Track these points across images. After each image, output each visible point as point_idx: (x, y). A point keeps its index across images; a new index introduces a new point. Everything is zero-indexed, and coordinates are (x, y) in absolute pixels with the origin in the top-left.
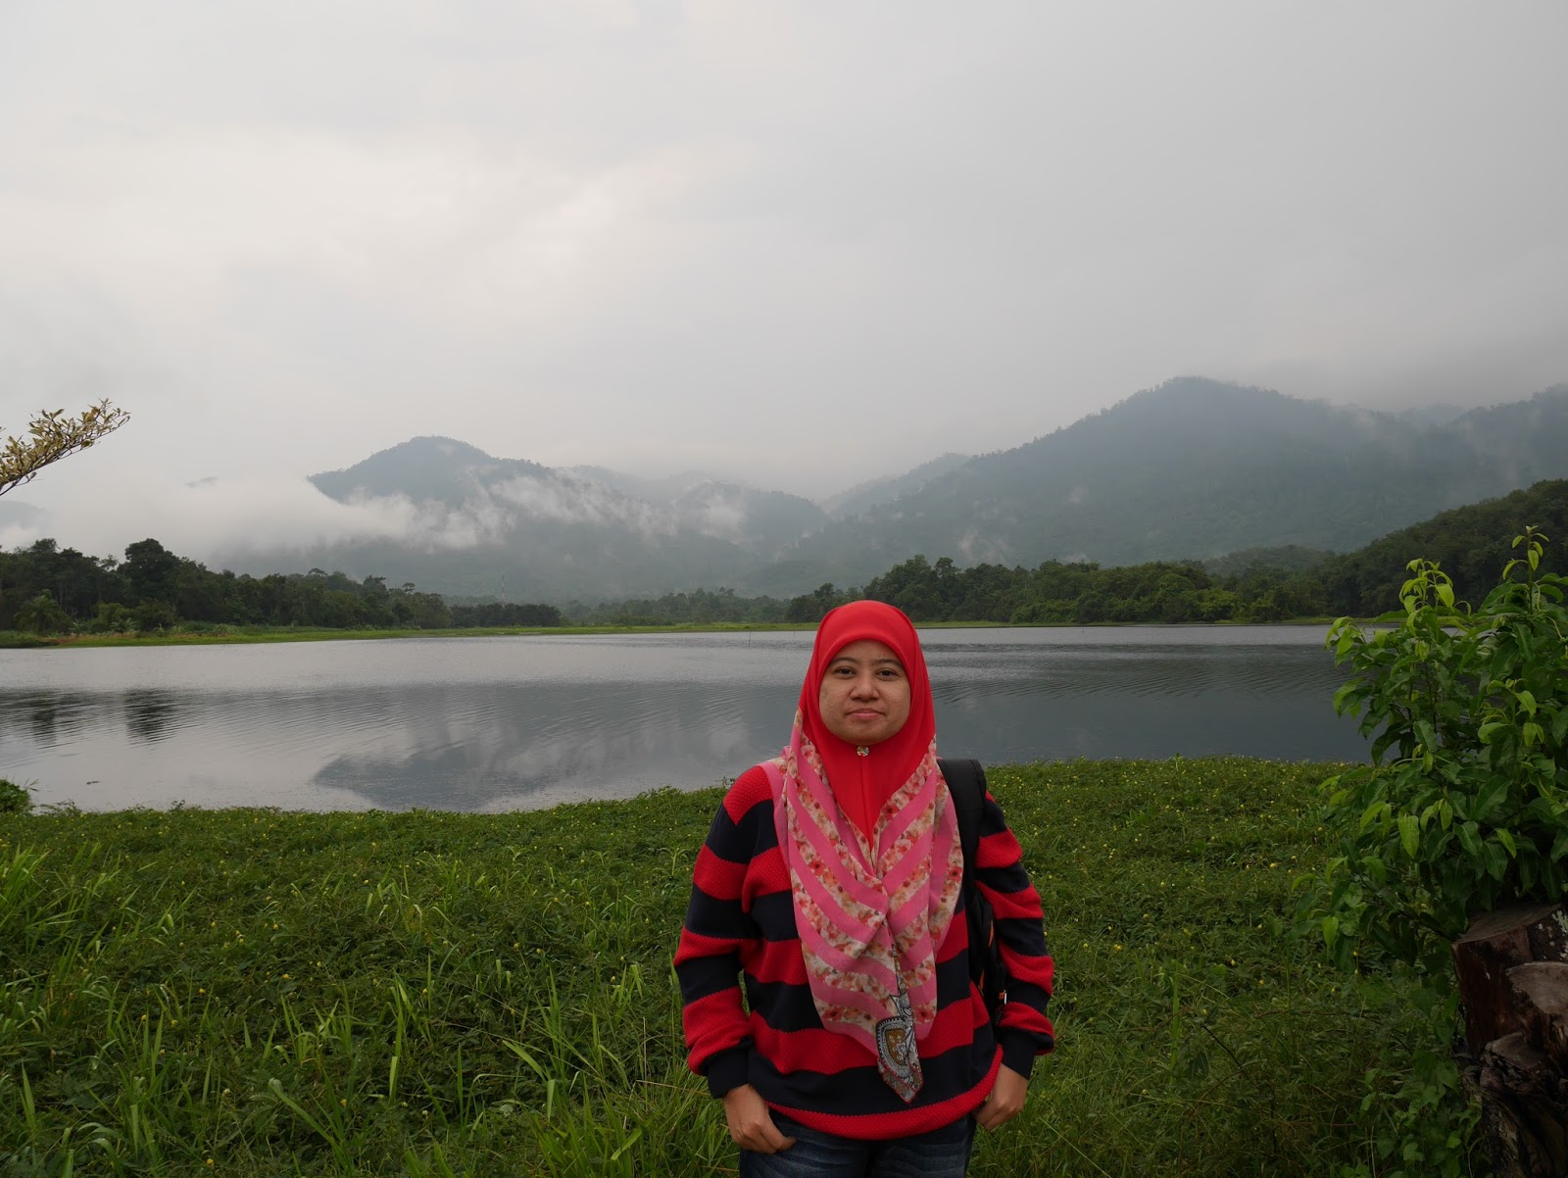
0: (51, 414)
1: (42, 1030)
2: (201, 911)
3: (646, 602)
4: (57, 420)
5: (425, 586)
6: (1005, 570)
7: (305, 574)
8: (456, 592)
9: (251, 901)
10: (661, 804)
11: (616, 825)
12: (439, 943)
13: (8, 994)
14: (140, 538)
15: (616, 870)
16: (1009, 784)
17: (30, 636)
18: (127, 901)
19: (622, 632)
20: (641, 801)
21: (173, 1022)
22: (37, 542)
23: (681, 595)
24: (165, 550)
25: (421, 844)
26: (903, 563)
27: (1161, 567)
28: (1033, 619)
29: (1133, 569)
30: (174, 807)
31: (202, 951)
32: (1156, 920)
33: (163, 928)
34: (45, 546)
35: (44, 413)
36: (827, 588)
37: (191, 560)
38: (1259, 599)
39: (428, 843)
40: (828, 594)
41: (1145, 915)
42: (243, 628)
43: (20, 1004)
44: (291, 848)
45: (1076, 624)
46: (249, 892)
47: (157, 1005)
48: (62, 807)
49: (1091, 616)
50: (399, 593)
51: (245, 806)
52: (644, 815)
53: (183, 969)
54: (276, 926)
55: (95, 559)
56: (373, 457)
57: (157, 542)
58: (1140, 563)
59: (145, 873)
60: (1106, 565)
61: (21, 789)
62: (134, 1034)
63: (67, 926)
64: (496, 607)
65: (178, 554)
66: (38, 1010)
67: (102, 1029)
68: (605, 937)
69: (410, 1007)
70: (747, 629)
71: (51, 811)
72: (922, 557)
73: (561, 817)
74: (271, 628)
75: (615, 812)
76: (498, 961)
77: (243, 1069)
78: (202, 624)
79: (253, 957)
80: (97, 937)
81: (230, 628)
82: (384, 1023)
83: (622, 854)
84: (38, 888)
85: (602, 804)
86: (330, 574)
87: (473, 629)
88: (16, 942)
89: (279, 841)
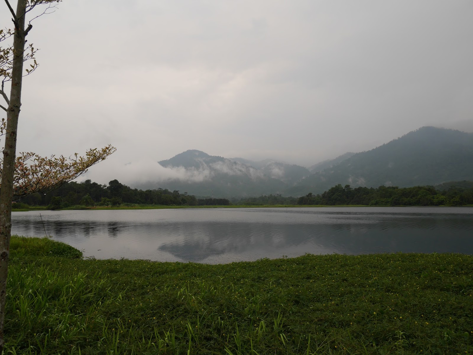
0: (93, 150)
1: (84, 331)
2: (129, 293)
3: (255, 198)
4: (95, 152)
5: (190, 193)
6: (367, 189)
7: (157, 190)
8: (200, 195)
9: (144, 291)
10: (264, 264)
11: (251, 270)
12: (200, 310)
13: (75, 319)
14: (113, 179)
15: (252, 286)
16: (378, 261)
17: (84, 206)
18: (109, 290)
19: (248, 207)
20: (258, 262)
21: (122, 331)
22: (86, 180)
23: (265, 196)
24: (119, 183)
25: (192, 274)
26: (334, 186)
27: (420, 188)
28: (376, 204)
29: (410, 188)
30: (121, 259)
31: (130, 308)
32: (438, 313)
33: (119, 300)
34: (88, 181)
35: (91, 149)
36: (310, 194)
37: (126, 185)
38: (454, 198)
39: (194, 274)
40: (310, 196)
41: (434, 311)
42: (140, 205)
43: (79, 323)
44: (154, 273)
45: (390, 206)
46: (143, 288)
47: (117, 325)
48: (91, 258)
49: (396, 203)
50: (183, 195)
51: (141, 259)
52: (259, 267)
53: (125, 313)
54: (151, 301)
55: (101, 185)
56: (176, 156)
57: (117, 180)
58: (412, 186)
59: (114, 280)
60: (401, 187)
61: (81, 251)
62: (110, 334)
63: (92, 297)
64: (211, 200)
65: (123, 184)
66: (84, 325)
67: (102, 332)
68: (251, 309)
69: (192, 332)
70: (286, 207)
71: (88, 259)
72: (340, 185)
73: (234, 266)
74: (148, 205)
75: (250, 266)
76: (219, 317)
77: (142, 350)
78: (129, 204)
79: (145, 311)
80: (100, 300)
81: (136, 205)
82: (184, 336)
83: (253, 280)
84: (85, 285)
85: (246, 263)
86: (164, 189)
87: (204, 206)
88: (78, 301)
89: (151, 271)
